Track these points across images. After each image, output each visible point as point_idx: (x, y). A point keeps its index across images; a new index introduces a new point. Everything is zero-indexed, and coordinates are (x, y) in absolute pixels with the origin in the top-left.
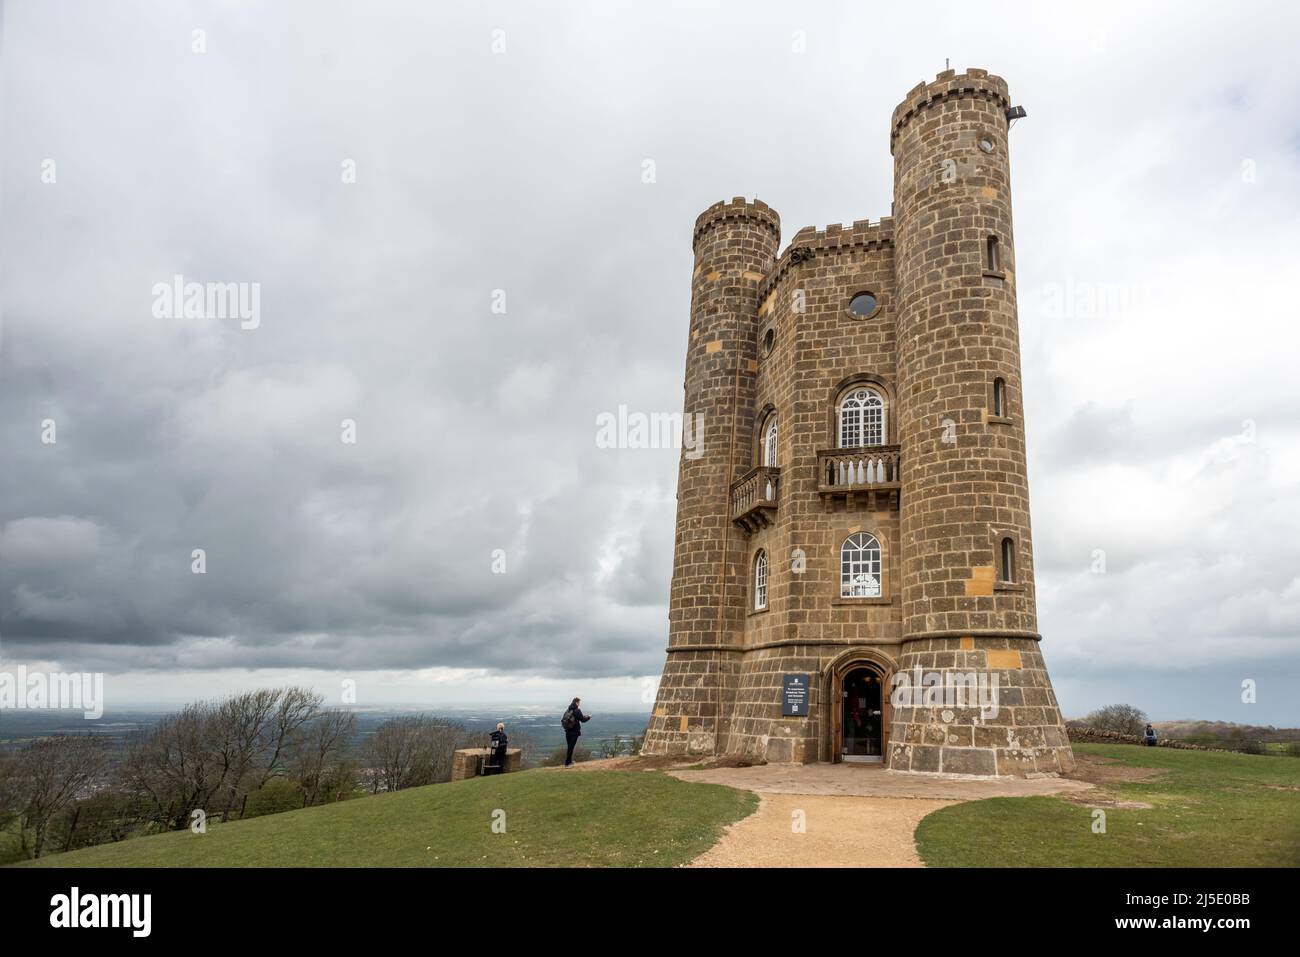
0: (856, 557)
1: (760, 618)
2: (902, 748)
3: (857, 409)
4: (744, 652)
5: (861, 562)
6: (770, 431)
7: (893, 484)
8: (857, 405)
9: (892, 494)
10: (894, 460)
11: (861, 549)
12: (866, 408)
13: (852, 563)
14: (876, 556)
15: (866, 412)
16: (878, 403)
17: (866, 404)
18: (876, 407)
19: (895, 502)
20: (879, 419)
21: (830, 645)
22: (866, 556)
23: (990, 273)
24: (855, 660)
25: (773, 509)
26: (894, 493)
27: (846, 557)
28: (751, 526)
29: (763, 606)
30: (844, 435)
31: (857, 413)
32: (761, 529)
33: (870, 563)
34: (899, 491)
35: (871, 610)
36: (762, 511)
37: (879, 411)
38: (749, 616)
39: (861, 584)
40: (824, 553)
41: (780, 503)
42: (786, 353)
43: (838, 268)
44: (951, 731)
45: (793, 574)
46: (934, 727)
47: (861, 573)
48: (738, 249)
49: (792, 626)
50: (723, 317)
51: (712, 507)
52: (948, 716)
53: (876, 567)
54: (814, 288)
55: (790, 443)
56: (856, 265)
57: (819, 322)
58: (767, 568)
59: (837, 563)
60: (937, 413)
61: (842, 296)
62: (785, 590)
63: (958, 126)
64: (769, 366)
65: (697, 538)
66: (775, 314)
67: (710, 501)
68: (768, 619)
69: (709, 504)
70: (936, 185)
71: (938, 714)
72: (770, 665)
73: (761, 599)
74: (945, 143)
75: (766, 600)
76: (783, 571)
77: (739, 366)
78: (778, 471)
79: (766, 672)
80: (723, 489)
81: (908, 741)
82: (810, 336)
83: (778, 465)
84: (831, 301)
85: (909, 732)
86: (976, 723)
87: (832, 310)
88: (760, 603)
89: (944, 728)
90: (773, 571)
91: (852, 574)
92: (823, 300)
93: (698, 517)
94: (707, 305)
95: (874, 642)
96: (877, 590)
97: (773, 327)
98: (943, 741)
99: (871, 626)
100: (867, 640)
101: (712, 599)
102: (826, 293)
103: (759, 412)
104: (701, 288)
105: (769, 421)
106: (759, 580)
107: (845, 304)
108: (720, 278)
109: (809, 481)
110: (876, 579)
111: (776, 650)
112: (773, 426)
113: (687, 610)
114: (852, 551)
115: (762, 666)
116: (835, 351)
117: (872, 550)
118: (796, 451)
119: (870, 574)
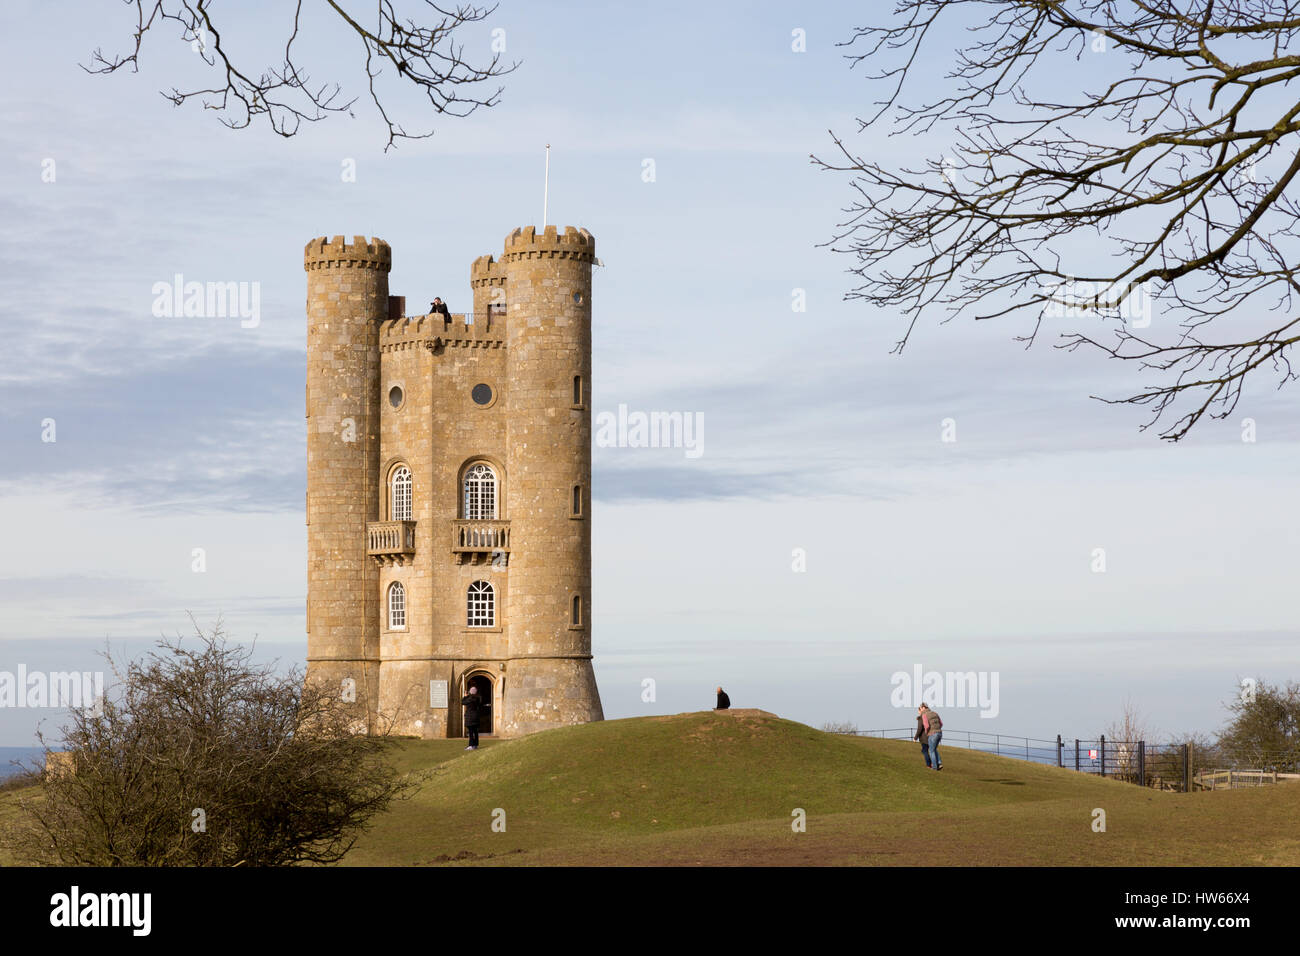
0: (477, 598)
1: (398, 636)
2: (511, 724)
3: (476, 480)
4: (380, 662)
5: (481, 602)
6: (396, 476)
7: (505, 550)
8: (476, 477)
10: (506, 531)
11: (481, 592)
12: (485, 480)
13: (474, 602)
14: (491, 597)
15: (483, 484)
16: (492, 477)
17: (483, 477)
18: (490, 481)
19: (505, 560)
20: (492, 490)
21: (461, 660)
22: (484, 597)
23: (576, 406)
24: (475, 670)
25: (411, 555)
26: (506, 554)
27: (470, 597)
28: (386, 559)
29: (401, 627)
31: (477, 484)
32: (395, 563)
33: (487, 602)
34: (508, 553)
35: (489, 636)
36: (403, 555)
37: (492, 484)
39: (481, 617)
40: (455, 594)
41: (418, 551)
42: (420, 423)
43: (463, 359)
44: (541, 713)
45: (433, 609)
46: (531, 711)
47: (481, 610)
48: (362, 294)
49: (434, 646)
50: (351, 364)
51: (350, 542)
52: (539, 705)
53: (491, 606)
54: (444, 374)
55: (427, 505)
56: (477, 360)
57: (449, 405)
58: (402, 597)
59: (464, 602)
60: (538, 508)
61: (466, 385)
62: (427, 619)
63: (558, 282)
64: (398, 422)
65: (338, 567)
66: (404, 375)
67: (348, 536)
68: (407, 638)
69: (348, 539)
70: (542, 329)
71: (534, 704)
72: (414, 673)
73: (394, 620)
74: (549, 295)
75: (403, 623)
76: (423, 605)
77: (368, 412)
78: (415, 523)
79: (410, 678)
80: (360, 527)
81: (515, 720)
82: (442, 417)
83: (414, 518)
84: (458, 388)
85: (516, 714)
86: (555, 708)
87: (459, 396)
88: (394, 624)
89: (537, 711)
90: (412, 602)
91: (474, 610)
92: (452, 386)
93: (338, 550)
94: (335, 347)
95: (490, 658)
96: (491, 622)
97: (402, 388)
98: (537, 719)
99: (488, 647)
100: (485, 657)
101: (355, 620)
102: (454, 380)
103: (388, 459)
104: (327, 326)
105: (396, 469)
106: (393, 605)
107: (468, 393)
108: (347, 323)
109: (443, 539)
110: (491, 614)
111: (418, 662)
112: (400, 473)
113: (333, 628)
114: (474, 593)
115: (404, 673)
116: (461, 433)
117: (488, 593)
118: (433, 514)
119: (487, 610)
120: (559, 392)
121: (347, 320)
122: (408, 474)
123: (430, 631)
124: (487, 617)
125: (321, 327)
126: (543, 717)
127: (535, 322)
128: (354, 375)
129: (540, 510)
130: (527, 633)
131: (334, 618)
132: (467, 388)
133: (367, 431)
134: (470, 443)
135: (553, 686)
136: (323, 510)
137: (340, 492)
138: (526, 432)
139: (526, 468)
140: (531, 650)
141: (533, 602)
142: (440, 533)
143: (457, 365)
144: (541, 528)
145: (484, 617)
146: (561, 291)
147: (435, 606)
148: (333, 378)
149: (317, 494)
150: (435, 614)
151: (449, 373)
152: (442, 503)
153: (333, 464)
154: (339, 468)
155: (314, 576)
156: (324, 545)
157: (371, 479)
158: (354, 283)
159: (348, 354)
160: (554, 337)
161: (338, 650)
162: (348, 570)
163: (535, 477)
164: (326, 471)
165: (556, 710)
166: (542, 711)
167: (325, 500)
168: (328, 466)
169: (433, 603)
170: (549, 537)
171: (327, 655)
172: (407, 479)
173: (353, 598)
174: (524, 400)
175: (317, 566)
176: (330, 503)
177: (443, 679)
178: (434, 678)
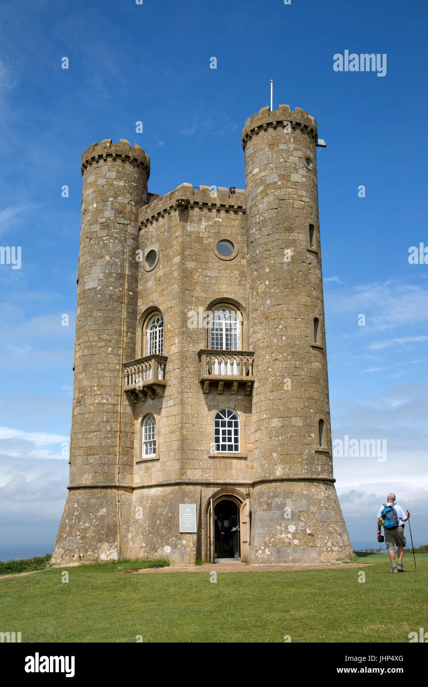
0: (223, 425)
1: (150, 464)
2: (262, 550)
4: (133, 489)
5: (227, 428)
6: (150, 325)
7: (250, 378)
9: (248, 384)
10: (251, 361)
11: (227, 419)
13: (221, 429)
14: (236, 425)
15: (227, 325)
19: (250, 389)
20: (235, 330)
21: (208, 485)
22: (230, 425)
23: (310, 249)
24: (223, 494)
25: (164, 387)
26: (250, 384)
27: (217, 424)
28: (140, 396)
29: (152, 456)
30: (213, 339)
31: (221, 324)
32: (149, 400)
33: (233, 429)
34: (253, 382)
35: (235, 461)
36: (154, 387)
38: (137, 463)
39: (227, 443)
40: (202, 420)
41: (169, 383)
42: (171, 273)
43: (208, 219)
44: (294, 537)
45: (182, 435)
46: (284, 535)
47: (227, 436)
48: (125, 181)
49: (182, 471)
50: (114, 232)
51: (109, 379)
52: (292, 528)
53: (236, 432)
54: (192, 230)
55: (177, 340)
56: (220, 220)
57: (197, 255)
58: (153, 428)
59: (213, 428)
60: (282, 336)
61: (212, 240)
62: (175, 445)
63: (292, 146)
64: (153, 278)
65: (97, 401)
66: (157, 240)
67: (106, 374)
68: (157, 465)
69: (107, 376)
70: (279, 183)
71: (286, 527)
72: (164, 498)
73: (147, 450)
74: (285, 156)
75: (154, 452)
76: (172, 432)
77: (127, 272)
78: (166, 359)
79: (160, 503)
80: (117, 367)
81: (266, 545)
82: (190, 265)
83: (165, 354)
84: (205, 242)
85: (267, 539)
86: (308, 532)
87: (205, 249)
88: (147, 453)
89: (290, 536)
90: (162, 431)
91: (221, 436)
92: (199, 239)
93: (98, 386)
94: (101, 220)
95: (237, 481)
96: (236, 449)
97: (156, 250)
98: (290, 543)
99: (234, 472)
100: (232, 481)
101: (110, 450)
102: (201, 235)
103: (143, 311)
104: (95, 205)
105: (151, 318)
106: (146, 436)
107: (214, 246)
108: (112, 201)
109: (192, 370)
110: (236, 440)
111: (167, 489)
112: (154, 322)
113: (90, 457)
114: (220, 420)
115: (154, 498)
116: (207, 279)
117: (233, 420)
118: (183, 347)
119: (233, 436)
120: (296, 234)
121: (111, 199)
122: (160, 322)
123: (178, 456)
124: (233, 443)
125: (90, 207)
126: (296, 542)
127: (273, 178)
128: (117, 242)
129: (284, 338)
130: (275, 455)
131: (90, 448)
132: (212, 241)
133: (126, 287)
134: (216, 288)
135: (304, 509)
136: (86, 352)
137: (101, 337)
138: (267, 270)
139: (268, 302)
140: (279, 473)
141: (280, 425)
142: (189, 365)
143: (204, 224)
144: (285, 354)
145: (230, 443)
146: (294, 153)
147: (184, 432)
148: (99, 244)
149: (81, 340)
150: (183, 440)
151: (196, 229)
152: (191, 338)
153: (95, 313)
154: (100, 317)
155: (77, 411)
156: (85, 383)
157: (128, 327)
158: (118, 172)
159: (111, 225)
160: (290, 190)
161: (94, 478)
162: (105, 403)
163: (278, 308)
164: (90, 319)
165: (309, 535)
166: (295, 536)
167: (89, 344)
168: (91, 316)
169: (182, 429)
170: (293, 362)
171: (84, 482)
172: (160, 326)
173: (109, 428)
174: (265, 243)
175: (79, 402)
176: (92, 346)
177: (191, 503)
178: (183, 502)
